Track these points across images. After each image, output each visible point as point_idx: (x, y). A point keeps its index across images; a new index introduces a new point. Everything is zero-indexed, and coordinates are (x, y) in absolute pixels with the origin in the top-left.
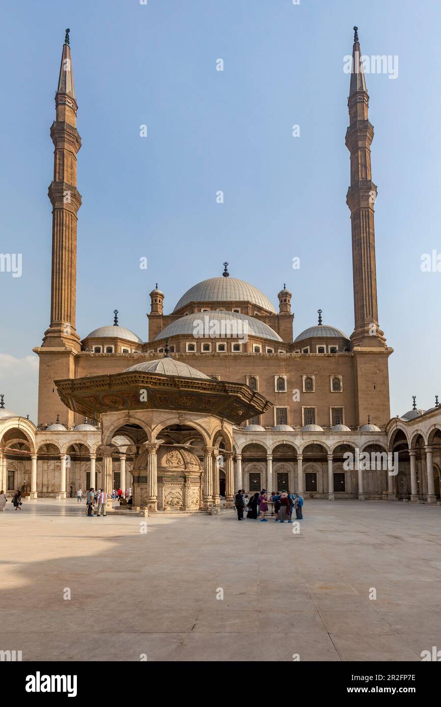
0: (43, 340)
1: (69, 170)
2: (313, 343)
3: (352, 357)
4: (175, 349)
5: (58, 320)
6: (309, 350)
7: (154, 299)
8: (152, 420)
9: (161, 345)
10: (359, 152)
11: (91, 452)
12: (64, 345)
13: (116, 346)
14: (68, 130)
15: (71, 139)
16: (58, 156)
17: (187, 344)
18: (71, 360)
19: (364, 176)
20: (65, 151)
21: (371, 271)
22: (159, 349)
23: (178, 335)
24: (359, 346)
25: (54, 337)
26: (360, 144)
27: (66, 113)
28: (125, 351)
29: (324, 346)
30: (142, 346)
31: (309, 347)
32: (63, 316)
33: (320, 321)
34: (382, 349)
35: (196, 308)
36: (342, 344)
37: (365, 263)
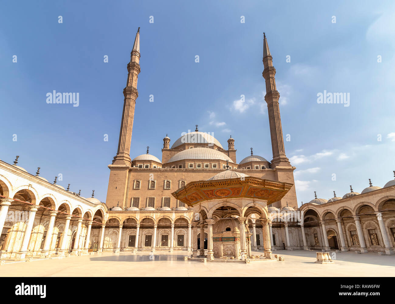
0: (113, 161)
1: (135, 81)
2: (253, 164)
3: (274, 171)
4: (182, 167)
5: (122, 150)
6: (250, 167)
7: (166, 141)
8: (242, 204)
9: (174, 164)
10: (271, 79)
11: (138, 223)
12: (125, 164)
13: (151, 164)
14: (136, 65)
15: (137, 69)
16: (130, 76)
17: (189, 164)
18: (128, 171)
19: (273, 89)
20: (134, 74)
21: (280, 130)
22: (172, 166)
23: (185, 159)
24: (278, 165)
25: (120, 159)
26: (271, 76)
27: (136, 59)
28: (155, 167)
29: (259, 166)
30: (163, 165)
31: (250, 166)
32: (125, 149)
33: (252, 153)
34: (291, 168)
35: (187, 146)
36: (267, 165)
37: (277, 126)
